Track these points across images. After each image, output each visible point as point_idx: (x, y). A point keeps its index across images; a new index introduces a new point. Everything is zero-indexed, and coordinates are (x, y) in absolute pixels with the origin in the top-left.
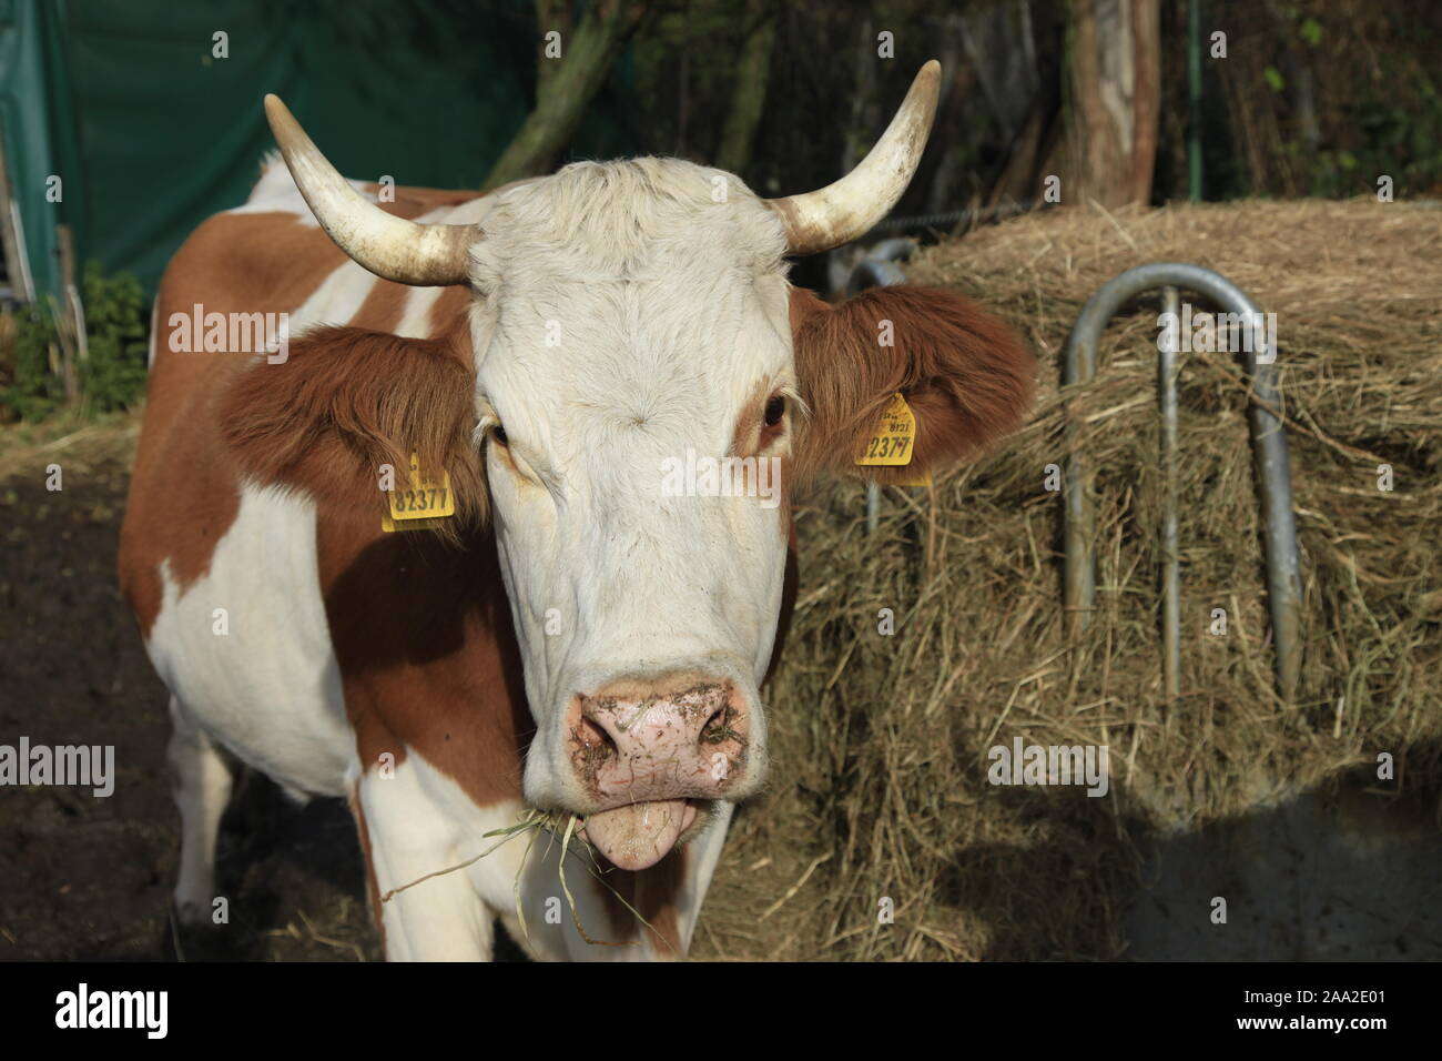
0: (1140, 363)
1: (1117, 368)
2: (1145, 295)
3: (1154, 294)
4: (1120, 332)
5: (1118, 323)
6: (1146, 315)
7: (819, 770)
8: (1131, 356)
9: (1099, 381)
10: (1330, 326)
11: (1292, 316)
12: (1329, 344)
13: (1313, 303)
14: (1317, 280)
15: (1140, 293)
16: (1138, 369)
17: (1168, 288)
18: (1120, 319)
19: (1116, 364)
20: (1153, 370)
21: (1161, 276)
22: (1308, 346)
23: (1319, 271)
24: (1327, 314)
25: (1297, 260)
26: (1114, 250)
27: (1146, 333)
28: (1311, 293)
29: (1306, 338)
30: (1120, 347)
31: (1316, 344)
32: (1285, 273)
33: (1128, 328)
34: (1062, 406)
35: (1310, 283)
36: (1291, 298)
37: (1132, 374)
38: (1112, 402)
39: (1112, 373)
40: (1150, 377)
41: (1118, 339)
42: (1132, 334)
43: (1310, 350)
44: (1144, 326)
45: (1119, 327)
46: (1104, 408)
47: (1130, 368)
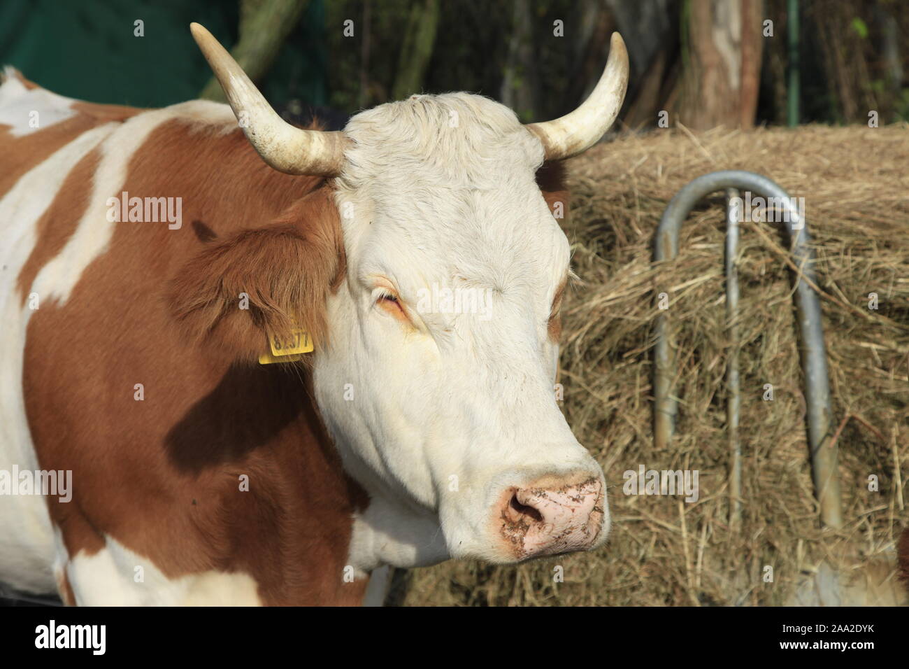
0: (711, 246)
1: (694, 249)
2: (715, 195)
3: (722, 194)
4: (696, 222)
5: (695, 216)
6: (715, 209)
7: (467, 568)
8: (705, 240)
9: (679, 260)
10: (851, 219)
11: (824, 211)
12: (849, 232)
13: (842, 202)
14: (847, 186)
15: (711, 193)
16: (708, 250)
17: (732, 189)
18: (696, 213)
19: (694, 246)
20: (720, 252)
21: (726, 180)
22: (834, 233)
23: (849, 179)
24: (851, 210)
25: (833, 170)
26: (695, 161)
27: (716, 224)
28: (841, 195)
29: (832, 227)
30: (696, 234)
31: (840, 232)
32: (824, 180)
33: (702, 219)
34: (652, 278)
35: (841, 187)
36: (824, 199)
37: (705, 254)
38: (691, 275)
39: (691, 253)
40: (718, 257)
41: (693, 228)
42: (704, 224)
43: (835, 237)
44: (713, 218)
45: (696, 219)
46: (684, 281)
47: (704, 250)
